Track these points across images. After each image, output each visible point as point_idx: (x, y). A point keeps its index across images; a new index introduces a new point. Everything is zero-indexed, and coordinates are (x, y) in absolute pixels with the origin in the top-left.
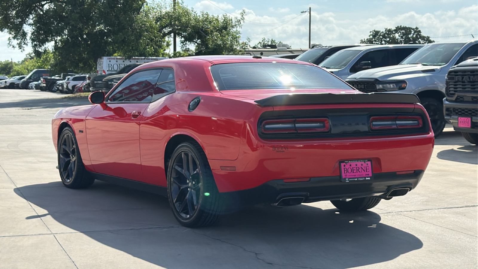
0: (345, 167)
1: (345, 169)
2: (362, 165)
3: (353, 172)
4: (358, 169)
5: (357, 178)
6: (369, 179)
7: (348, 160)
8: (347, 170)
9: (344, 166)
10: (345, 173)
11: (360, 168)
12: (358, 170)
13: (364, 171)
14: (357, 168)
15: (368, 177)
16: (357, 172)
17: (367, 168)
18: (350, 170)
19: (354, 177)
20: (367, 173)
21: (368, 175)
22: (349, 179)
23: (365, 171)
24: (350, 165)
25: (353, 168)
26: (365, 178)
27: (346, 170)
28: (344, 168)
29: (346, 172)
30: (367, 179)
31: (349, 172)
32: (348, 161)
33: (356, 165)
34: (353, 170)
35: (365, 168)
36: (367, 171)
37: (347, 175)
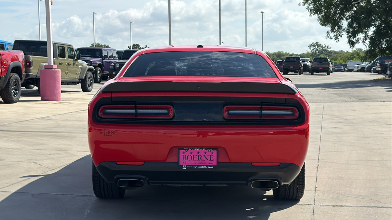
0: (184, 154)
1: (184, 156)
2: (205, 153)
3: (194, 160)
4: (200, 157)
5: (198, 166)
6: (212, 167)
7: (188, 147)
8: (186, 158)
9: (184, 153)
10: (183, 160)
11: (203, 156)
13: (208, 160)
14: (198, 156)
15: (210, 166)
16: (198, 160)
17: (211, 157)
18: (189, 158)
19: (194, 164)
20: (211, 162)
21: (212, 163)
22: (187, 166)
23: (209, 159)
24: (191, 153)
25: (194, 156)
26: (207, 166)
28: (183, 156)
29: (184, 159)
30: (209, 167)
31: (188, 160)
32: (188, 148)
33: (198, 153)
34: (194, 158)
35: (209, 156)
36: (210, 160)
37: (185, 162)
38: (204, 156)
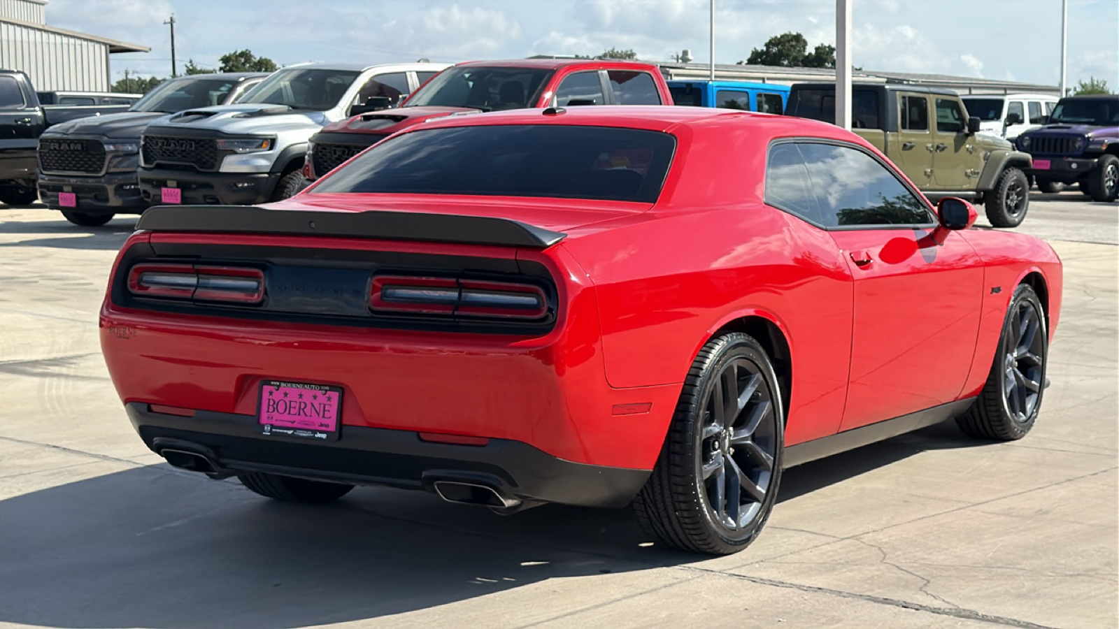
0: (271, 397)
1: (271, 403)
2: (315, 397)
3: (289, 413)
4: (303, 406)
5: (295, 429)
6: (324, 436)
7: (281, 380)
8: (275, 406)
9: (271, 393)
10: (268, 412)
11: (309, 405)
12: (303, 409)
13: (318, 414)
14: (300, 403)
15: (321, 432)
16: (299, 414)
17: (327, 408)
18: (281, 407)
19: (289, 425)
20: (325, 421)
21: (327, 426)
22: (273, 427)
23: (321, 415)
24: (286, 394)
25: (290, 402)
26: (315, 432)
27: (273, 406)
28: (269, 400)
29: (271, 409)
30: (318, 435)
31: (277, 411)
32: (280, 382)
33: (301, 396)
34: (290, 407)
35: (322, 406)
36: (323, 417)
37: (272, 418)
38: (312, 404)
